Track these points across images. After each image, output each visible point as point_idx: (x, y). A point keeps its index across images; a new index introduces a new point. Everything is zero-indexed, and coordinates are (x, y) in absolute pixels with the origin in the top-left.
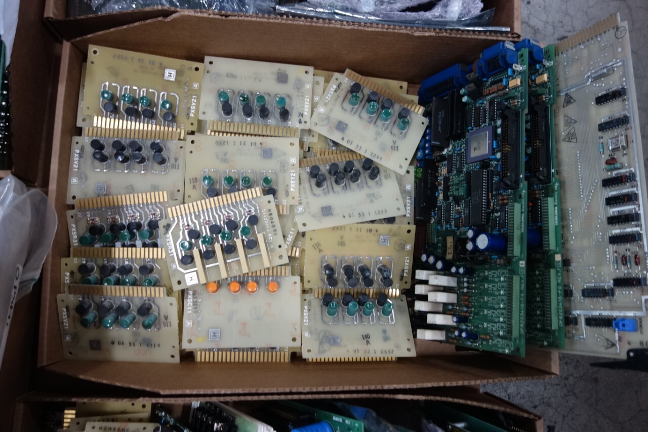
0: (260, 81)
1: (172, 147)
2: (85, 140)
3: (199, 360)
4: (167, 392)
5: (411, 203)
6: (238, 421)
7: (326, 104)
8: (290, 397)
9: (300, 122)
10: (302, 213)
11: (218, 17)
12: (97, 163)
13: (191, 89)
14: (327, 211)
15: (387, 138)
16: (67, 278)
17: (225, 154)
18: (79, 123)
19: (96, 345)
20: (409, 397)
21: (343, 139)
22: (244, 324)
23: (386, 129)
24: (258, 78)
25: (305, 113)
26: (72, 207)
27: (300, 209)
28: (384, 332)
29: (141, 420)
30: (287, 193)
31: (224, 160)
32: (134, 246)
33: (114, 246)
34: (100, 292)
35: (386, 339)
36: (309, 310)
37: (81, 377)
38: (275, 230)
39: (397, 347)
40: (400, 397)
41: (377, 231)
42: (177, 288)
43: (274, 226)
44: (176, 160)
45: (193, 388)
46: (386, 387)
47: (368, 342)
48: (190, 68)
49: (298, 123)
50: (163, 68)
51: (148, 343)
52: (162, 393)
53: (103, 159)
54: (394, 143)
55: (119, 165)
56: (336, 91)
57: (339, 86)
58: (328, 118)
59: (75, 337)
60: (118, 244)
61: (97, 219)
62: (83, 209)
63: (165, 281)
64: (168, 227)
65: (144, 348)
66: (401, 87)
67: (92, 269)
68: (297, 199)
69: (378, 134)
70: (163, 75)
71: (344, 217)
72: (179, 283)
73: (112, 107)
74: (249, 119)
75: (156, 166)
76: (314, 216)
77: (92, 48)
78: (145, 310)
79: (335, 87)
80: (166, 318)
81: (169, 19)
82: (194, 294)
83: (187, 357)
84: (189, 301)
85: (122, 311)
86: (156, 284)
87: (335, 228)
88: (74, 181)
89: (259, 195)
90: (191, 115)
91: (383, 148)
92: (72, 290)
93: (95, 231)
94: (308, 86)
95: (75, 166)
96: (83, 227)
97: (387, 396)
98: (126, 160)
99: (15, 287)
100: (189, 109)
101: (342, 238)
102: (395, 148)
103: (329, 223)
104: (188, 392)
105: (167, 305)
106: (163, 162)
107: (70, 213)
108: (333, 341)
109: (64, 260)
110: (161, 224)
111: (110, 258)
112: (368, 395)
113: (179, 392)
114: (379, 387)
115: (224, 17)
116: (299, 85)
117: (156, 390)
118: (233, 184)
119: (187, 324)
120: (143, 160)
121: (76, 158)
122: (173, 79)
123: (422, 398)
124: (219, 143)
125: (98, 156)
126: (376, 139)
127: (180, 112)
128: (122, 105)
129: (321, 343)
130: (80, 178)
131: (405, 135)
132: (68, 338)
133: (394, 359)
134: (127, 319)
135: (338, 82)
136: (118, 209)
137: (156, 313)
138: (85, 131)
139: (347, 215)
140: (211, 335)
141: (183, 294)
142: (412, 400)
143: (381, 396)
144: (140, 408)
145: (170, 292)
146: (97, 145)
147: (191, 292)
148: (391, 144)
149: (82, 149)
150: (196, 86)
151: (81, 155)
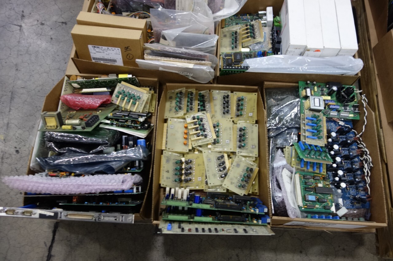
0: (252, 140)
1: (229, 116)
2: (230, 93)
3: (165, 124)
4: (159, 108)
5: (213, 191)
6: (147, 131)
7: (245, 161)
8: (154, 139)
9: (239, 152)
10: (208, 152)
11: (265, 121)
12: (223, 97)
13: (247, 120)
14: (209, 160)
15: (235, 181)
16: (190, 90)
17: (227, 130)
18: (234, 92)
19: (171, 98)
20: (151, 172)
21: (234, 166)
22: (174, 135)
23: (238, 180)
24: (252, 139)
25: (241, 154)
26: (210, 91)
27: (210, 152)
28: (169, 178)
29: (149, 109)
30: (215, 148)
31: (225, 130)
32: (199, 106)
33: (198, 101)
34: (185, 97)
35: (167, 178)
36: (178, 156)
37: (163, 92)
38: (203, 142)
39: (164, 181)
40: (151, 170)
41: (203, 176)
42: (186, 116)
43: (204, 142)
44: (225, 117)
45: (159, 115)
46: (154, 166)
47: (166, 172)
48: (253, 120)
49: (238, 151)
50: (253, 112)
51: (170, 110)
52: (159, 107)
53: (224, 98)
54: (234, 183)
55: (222, 102)
56: (250, 164)
57: (252, 165)
58: (241, 161)
59: (173, 93)
60: (199, 102)
61: (206, 97)
62: (209, 94)
63: (188, 113)
64: (204, 114)
65: (169, 109)
66: (255, 190)
67: (192, 96)
68: (213, 151)
69: (236, 178)
70: (251, 112)
71: (207, 165)
72: (187, 117)
73: (240, 100)
74: (238, 136)
75: (222, 112)
76: (208, 155)
77: (256, 93)
78: (180, 108)
79: (252, 164)
80: (177, 114)
81: (264, 109)
82: (184, 122)
83: (166, 121)
84: (182, 120)
85: (180, 102)
86: (187, 111)
87: (203, 162)
88: (217, 91)
89: (214, 138)
90: (239, 121)
91: (231, 179)
92: (186, 91)
93: (203, 96)
94: (251, 155)
95: (222, 91)
96: (204, 94)
97: (152, 166)
98: (224, 104)
99: (187, 74)
100: (241, 120)
101: (201, 165)
102: (232, 183)
103: (205, 160)
104: (158, 113)
105: (181, 113)
106: (224, 113)
107: (208, 91)
108: (168, 161)
109: (195, 89)
110: (205, 112)
111: (195, 100)
112: (152, 160)
113: (158, 111)
114: (155, 163)
115: (265, 122)
116: (252, 152)
117: (159, 106)
118: (217, 132)
119: (175, 120)
120: (224, 108)
121: (224, 92)
122: (250, 115)
123: (150, 176)
124: (230, 128)
125: (224, 96)
126: (234, 177)
127: (240, 118)
128: (240, 103)
129: (167, 157)
130: (218, 93)
131: (237, 187)
132: (173, 91)
133: (160, 183)
134: (178, 103)
135: (253, 165)
136: (209, 102)
137: (179, 111)
138: (232, 94)
139: (208, 166)
140: (172, 126)
141: (185, 119)
142: (149, 173)
143: (152, 164)
144: (152, 109)
145: (185, 114)
146: (228, 96)
147: (185, 121)
148: (233, 182)
149: (227, 93)
150: (248, 122)
151: (225, 93)
